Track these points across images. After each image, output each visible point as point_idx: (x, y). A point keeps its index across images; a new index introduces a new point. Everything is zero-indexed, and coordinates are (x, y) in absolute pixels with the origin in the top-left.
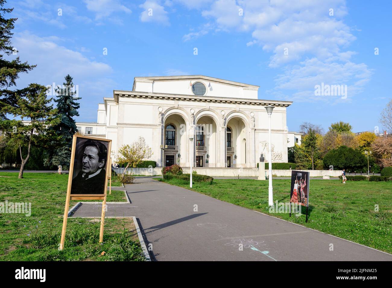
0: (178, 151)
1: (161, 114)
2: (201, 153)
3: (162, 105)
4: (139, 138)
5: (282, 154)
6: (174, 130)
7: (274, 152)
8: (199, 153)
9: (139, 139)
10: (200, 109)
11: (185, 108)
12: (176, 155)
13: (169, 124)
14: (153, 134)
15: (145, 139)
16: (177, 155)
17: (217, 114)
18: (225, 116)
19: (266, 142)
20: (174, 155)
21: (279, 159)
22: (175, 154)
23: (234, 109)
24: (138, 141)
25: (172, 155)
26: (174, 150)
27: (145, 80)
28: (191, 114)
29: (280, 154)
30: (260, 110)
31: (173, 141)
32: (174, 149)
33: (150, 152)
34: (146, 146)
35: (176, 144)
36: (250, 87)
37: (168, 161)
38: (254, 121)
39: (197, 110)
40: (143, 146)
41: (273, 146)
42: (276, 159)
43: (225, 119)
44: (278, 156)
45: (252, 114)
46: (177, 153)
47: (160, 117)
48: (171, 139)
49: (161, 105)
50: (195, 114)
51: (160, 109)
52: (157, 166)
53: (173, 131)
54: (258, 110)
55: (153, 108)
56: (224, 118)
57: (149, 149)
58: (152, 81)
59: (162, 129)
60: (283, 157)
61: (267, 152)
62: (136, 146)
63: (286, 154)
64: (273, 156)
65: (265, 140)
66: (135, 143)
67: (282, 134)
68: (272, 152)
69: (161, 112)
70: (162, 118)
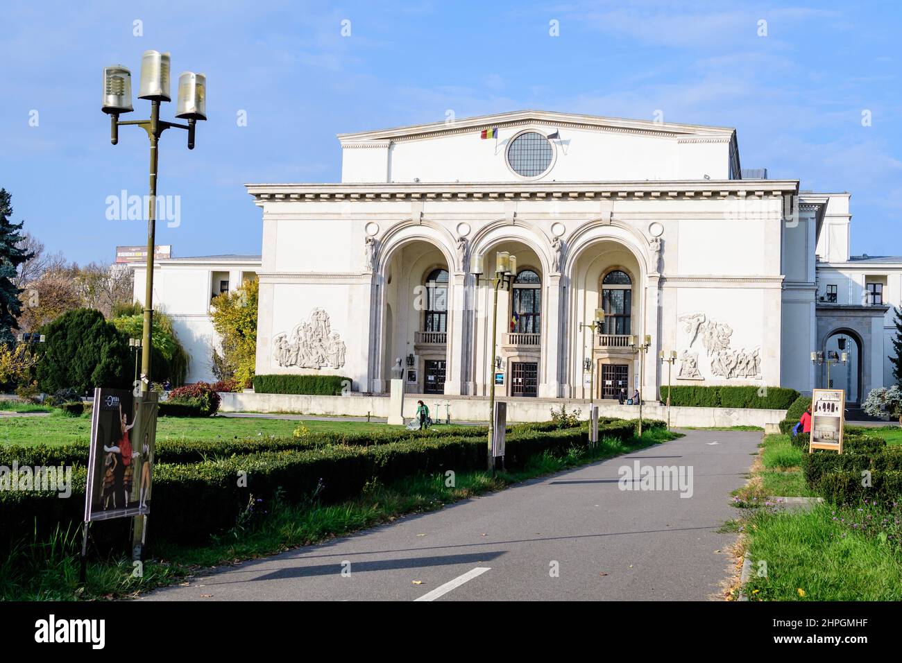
2: (528, 354)
3: (378, 217)
4: (313, 311)
5: (760, 356)
7: (730, 352)
8: (522, 354)
9: (313, 314)
10: (488, 223)
11: (439, 223)
13: (436, 267)
14: (351, 301)
15: (329, 315)
17: (539, 234)
18: (565, 238)
19: (702, 319)
21: (746, 372)
23: (594, 217)
24: (308, 318)
25: (443, 358)
27: (365, 140)
29: (751, 358)
30: (683, 216)
33: (340, 352)
34: (331, 335)
36: (702, 133)
38: (661, 251)
39: (477, 227)
40: (325, 336)
41: (726, 331)
42: (737, 372)
44: (743, 365)
45: (656, 231)
48: (442, 313)
49: (372, 217)
50: (469, 238)
51: (372, 230)
54: (675, 216)
55: (353, 227)
56: (557, 247)
57: (338, 343)
58: (388, 142)
59: (378, 286)
60: (761, 366)
61: (706, 350)
62: (306, 335)
63: (774, 357)
64: (724, 365)
65: (699, 313)
66: (301, 328)
67: (762, 290)
68: (722, 352)
69: (371, 238)
70: (376, 254)
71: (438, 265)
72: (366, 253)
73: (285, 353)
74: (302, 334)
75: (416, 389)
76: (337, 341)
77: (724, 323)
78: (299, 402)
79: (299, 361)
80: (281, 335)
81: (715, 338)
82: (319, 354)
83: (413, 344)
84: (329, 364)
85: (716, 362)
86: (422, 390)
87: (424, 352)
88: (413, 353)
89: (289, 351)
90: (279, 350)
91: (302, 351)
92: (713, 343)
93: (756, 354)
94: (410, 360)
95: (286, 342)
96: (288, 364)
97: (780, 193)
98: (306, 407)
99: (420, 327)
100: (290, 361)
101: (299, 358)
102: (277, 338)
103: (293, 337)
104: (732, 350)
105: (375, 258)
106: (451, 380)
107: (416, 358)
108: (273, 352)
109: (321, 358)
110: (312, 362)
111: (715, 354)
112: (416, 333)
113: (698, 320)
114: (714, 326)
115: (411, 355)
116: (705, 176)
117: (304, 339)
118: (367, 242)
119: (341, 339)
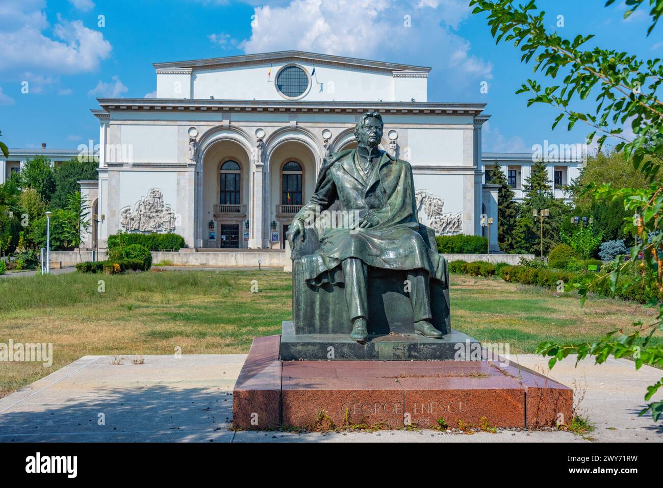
0: (246, 215)
1: (193, 143)
3: (197, 123)
4: (151, 191)
5: (462, 219)
6: (238, 172)
7: (442, 217)
9: (151, 193)
10: (276, 129)
11: (243, 128)
12: (242, 224)
13: (227, 160)
14: (178, 184)
15: (162, 194)
16: (244, 223)
17: (313, 137)
18: (331, 142)
19: (424, 195)
20: (239, 223)
21: (453, 230)
22: (241, 222)
23: (351, 126)
24: (147, 196)
25: (234, 223)
26: (237, 213)
28: (256, 140)
29: (456, 220)
30: (410, 126)
31: (237, 194)
32: (239, 211)
33: (172, 220)
34: (164, 208)
35: (242, 200)
37: (224, 237)
38: (397, 150)
39: (270, 132)
40: (160, 209)
41: (440, 203)
43: (330, 148)
44: (451, 225)
45: (393, 136)
46: (243, 219)
47: (192, 147)
48: (233, 192)
49: (193, 123)
50: (264, 140)
51: (193, 133)
52: (187, 247)
53: (235, 174)
54: (406, 126)
55: (179, 131)
56: (328, 146)
57: (170, 214)
58: (190, 70)
59: (198, 172)
60: (462, 226)
61: (427, 216)
62: (145, 209)
63: (470, 219)
64: (439, 225)
65: (421, 191)
66: (142, 203)
67: (462, 176)
68: (437, 217)
69: (194, 138)
70: (197, 150)
71: (230, 157)
72: (190, 150)
73: (130, 221)
74: (142, 208)
75: (215, 246)
76: (169, 212)
77: (438, 197)
78: (180, 258)
79: (141, 227)
80: (126, 208)
81: (432, 207)
82: (156, 221)
83: (212, 213)
84: (164, 229)
85: (433, 223)
86: (219, 246)
87: (221, 219)
88: (213, 219)
89: (133, 220)
90: (125, 220)
91: (143, 219)
92: (431, 211)
93: (459, 217)
94: (211, 225)
95: (130, 213)
96: (133, 229)
97: (474, 112)
98: (185, 261)
99: (217, 201)
100: (134, 227)
101: (141, 225)
102: (123, 210)
103: (135, 209)
104: (444, 215)
105: (197, 153)
106: (253, 238)
107: (215, 223)
108: (121, 221)
109: (157, 224)
110: (151, 227)
111: (433, 219)
112: (214, 205)
113: (422, 196)
114: (432, 200)
115: (212, 221)
116: (412, 99)
117: (143, 211)
118: (191, 142)
119: (172, 211)
